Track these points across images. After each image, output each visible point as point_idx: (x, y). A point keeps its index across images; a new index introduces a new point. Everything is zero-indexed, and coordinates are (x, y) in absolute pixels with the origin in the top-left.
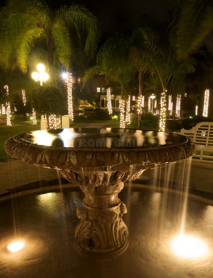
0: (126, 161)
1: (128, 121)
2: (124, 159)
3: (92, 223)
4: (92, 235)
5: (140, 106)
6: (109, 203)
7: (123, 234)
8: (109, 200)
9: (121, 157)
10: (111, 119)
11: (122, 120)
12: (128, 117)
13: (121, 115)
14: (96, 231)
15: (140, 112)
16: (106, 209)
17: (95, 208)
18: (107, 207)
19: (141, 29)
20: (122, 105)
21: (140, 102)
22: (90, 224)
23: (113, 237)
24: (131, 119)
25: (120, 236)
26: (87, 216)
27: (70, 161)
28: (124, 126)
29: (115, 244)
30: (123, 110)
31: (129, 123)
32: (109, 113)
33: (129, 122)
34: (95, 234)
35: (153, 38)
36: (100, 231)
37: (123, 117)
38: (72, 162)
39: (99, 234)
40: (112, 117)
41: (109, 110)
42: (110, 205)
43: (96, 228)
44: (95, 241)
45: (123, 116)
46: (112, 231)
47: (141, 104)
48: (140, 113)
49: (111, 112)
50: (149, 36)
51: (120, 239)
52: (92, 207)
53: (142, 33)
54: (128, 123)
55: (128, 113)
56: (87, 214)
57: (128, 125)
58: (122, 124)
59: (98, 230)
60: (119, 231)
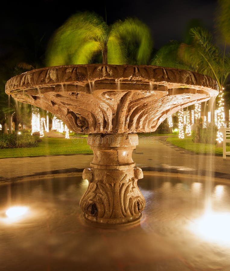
0: (109, 74)
1: (188, 133)
2: (108, 71)
3: (97, 185)
4: (96, 199)
5: (198, 111)
6: (118, 161)
7: (135, 203)
8: (117, 157)
9: (104, 69)
10: (171, 132)
11: (181, 130)
12: (188, 128)
13: (179, 125)
14: (101, 194)
15: (197, 116)
16: (113, 167)
17: (101, 165)
18: (115, 165)
19: (192, 30)
20: (181, 114)
21: (197, 107)
22: (95, 186)
23: (121, 204)
24: (191, 131)
25: (131, 204)
26: (93, 177)
27: (49, 76)
28: (183, 136)
29: (123, 212)
30: (181, 119)
31: (190, 135)
32: (170, 127)
33: (190, 133)
34: (99, 198)
35: (205, 37)
36: (106, 195)
37: (182, 127)
38: (51, 78)
39: (103, 197)
40: (173, 131)
41: (169, 123)
42: (118, 163)
43: (101, 191)
44: (98, 206)
45: (182, 125)
46: (120, 196)
47: (198, 108)
48: (198, 118)
49: (171, 125)
50: (201, 36)
51: (130, 207)
52: (98, 165)
53: (194, 34)
54: (188, 134)
55: (188, 124)
56: (93, 175)
57: (189, 136)
58: (181, 134)
59: (103, 193)
60: (130, 199)
